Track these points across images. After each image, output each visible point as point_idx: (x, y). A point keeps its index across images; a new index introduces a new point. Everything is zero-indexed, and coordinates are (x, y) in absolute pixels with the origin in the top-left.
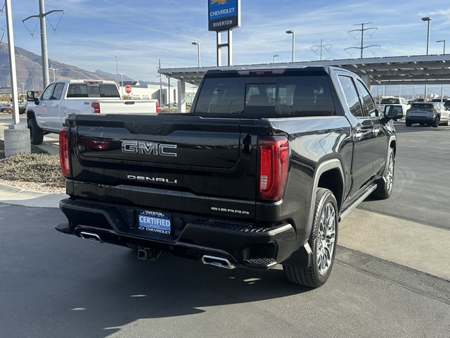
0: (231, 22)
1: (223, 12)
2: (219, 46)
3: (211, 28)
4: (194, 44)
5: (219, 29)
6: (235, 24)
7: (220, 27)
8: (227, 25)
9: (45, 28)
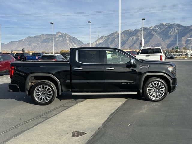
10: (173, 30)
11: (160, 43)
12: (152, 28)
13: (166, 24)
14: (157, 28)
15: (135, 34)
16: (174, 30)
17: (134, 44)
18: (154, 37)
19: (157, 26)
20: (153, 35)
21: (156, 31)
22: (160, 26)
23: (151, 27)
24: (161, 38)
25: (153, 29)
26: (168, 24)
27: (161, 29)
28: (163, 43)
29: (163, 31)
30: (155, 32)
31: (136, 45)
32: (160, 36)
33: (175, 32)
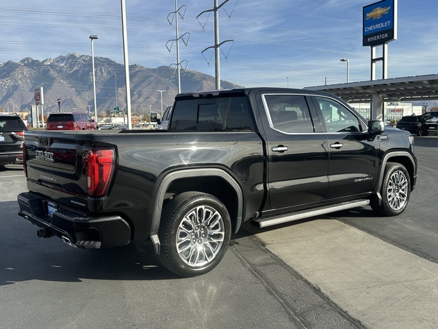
0: (386, 35)
1: (378, 26)
2: (373, 61)
3: (365, 44)
4: (343, 60)
5: (373, 44)
6: (391, 37)
7: (374, 41)
8: (382, 39)
9: (219, 57)
10: (98, 71)
11: (71, 98)
12: (49, 63)
13: (82, 56)
14: (62, 65)
15: (9, 73)
16: (101, 70)
17: (6, 98)
18: (55, 84)
19: (62, 59)
20: (54, 79)
21: (60, 71)
22: (68, 58)
23: (46, 60)
24: (72, 87)
25: (51, 65)
26: (86, 56)
27: (71, 66)
28: (77, 100)
29: (76, 72)
30: (58, 73)
31: (11, 101)
32: (70, 83)
33: (102, 75)
